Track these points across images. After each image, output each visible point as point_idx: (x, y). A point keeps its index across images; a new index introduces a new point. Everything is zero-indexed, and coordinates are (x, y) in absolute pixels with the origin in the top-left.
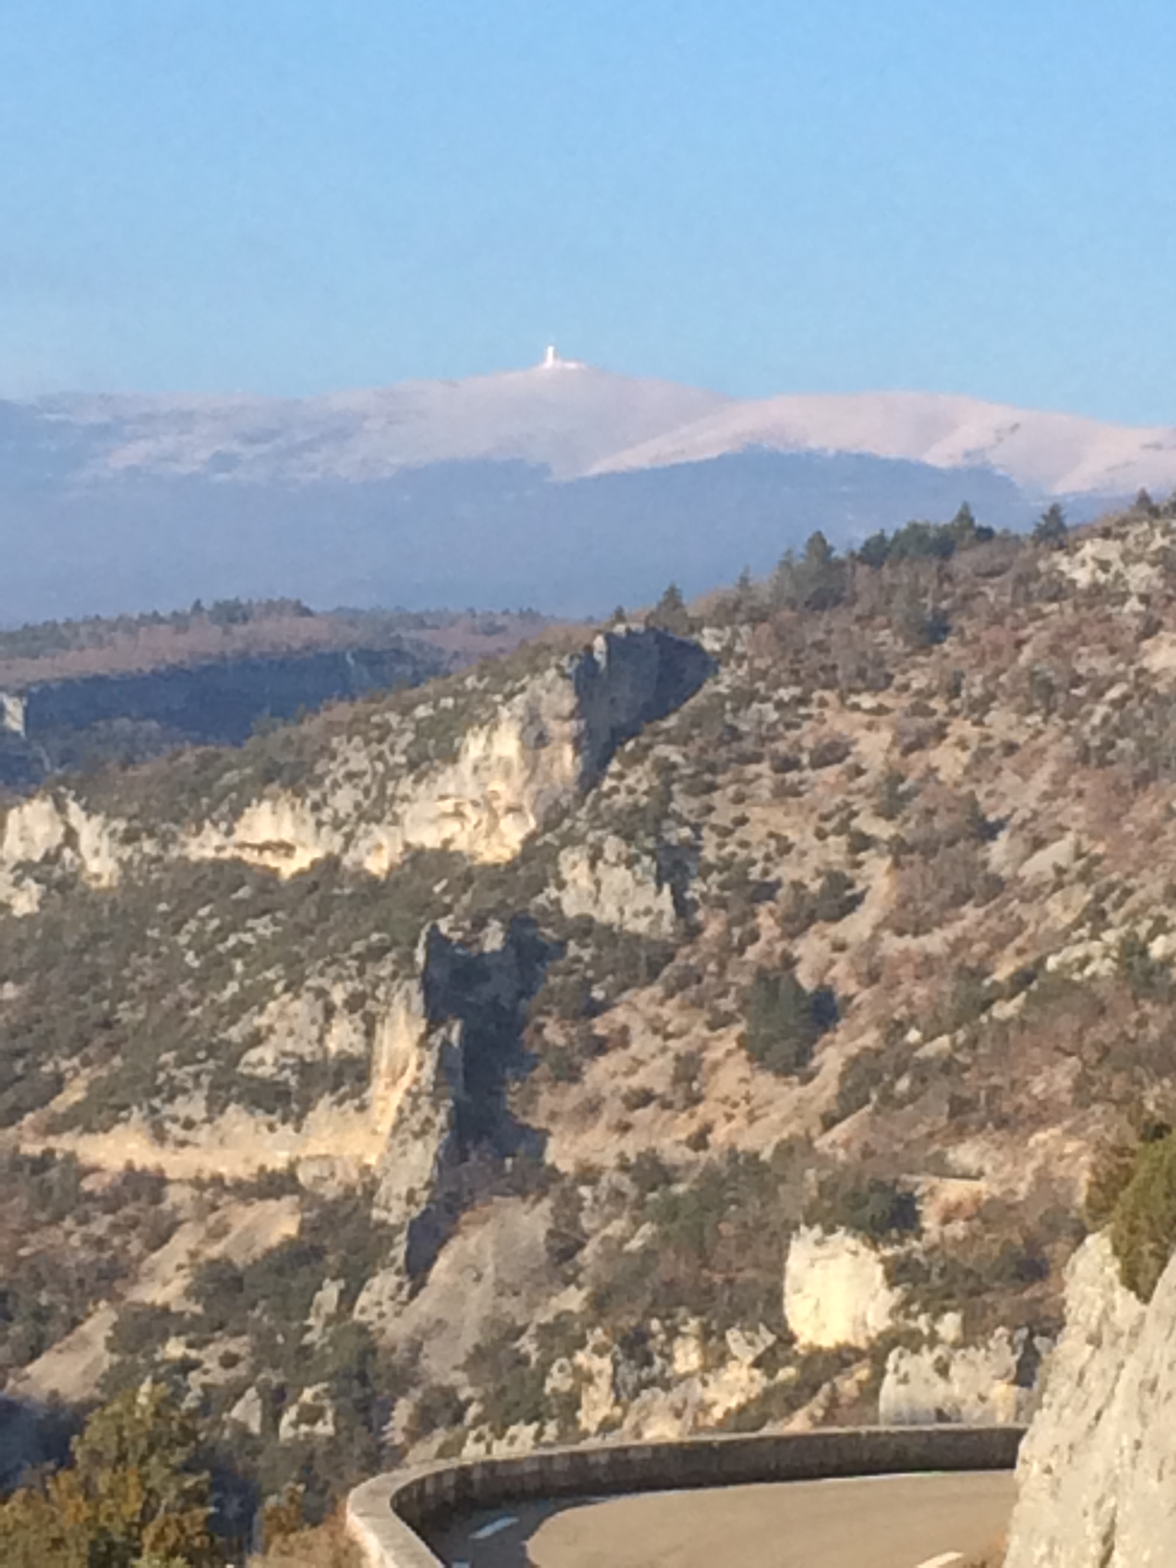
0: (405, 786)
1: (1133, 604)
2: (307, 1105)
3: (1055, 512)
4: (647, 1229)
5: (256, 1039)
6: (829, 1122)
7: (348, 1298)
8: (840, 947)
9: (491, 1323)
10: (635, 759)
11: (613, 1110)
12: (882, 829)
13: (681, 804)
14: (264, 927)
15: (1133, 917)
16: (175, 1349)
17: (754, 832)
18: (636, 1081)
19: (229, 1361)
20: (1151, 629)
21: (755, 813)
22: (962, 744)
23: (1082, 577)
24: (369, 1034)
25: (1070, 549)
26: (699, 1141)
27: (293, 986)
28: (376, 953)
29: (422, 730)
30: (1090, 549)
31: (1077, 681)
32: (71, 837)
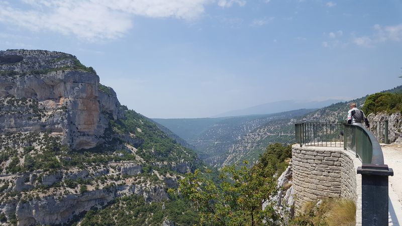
17: (330, 118)
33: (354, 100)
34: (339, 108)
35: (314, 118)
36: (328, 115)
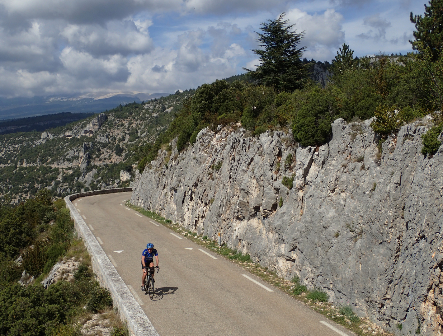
0: (81, 130)
1: (151, 110)
2: (73, 161)
3: (143, 102)
4: (107, 171)
5: (67, 155)
6: (124, 160)
7: (78, 179)
8: (124, 143)
9: (92, 181)
10: (103, 126)
11: (103, 160)
12: (128, 132)
13: (108, 130)
14: (68, 144)
15: (152, 139)
16: (61, 185)
17: (115, 133)
18: (105, 157)
19: (66, 186)
20: (153, 112)
21: (115, 131)
22: (135, 124)
23: (146, 108)
24: (79, 154)
25: (145, 105)
26: (111, 162)
27: (71, 149)
28: (79, 146)
29: (83, 124)
30: (147, 105)
31: (146, 118)
32: (48, 136)
33: (156, 100)
34: (131, 114)
35: (86, 132)
36: (111, 126)
